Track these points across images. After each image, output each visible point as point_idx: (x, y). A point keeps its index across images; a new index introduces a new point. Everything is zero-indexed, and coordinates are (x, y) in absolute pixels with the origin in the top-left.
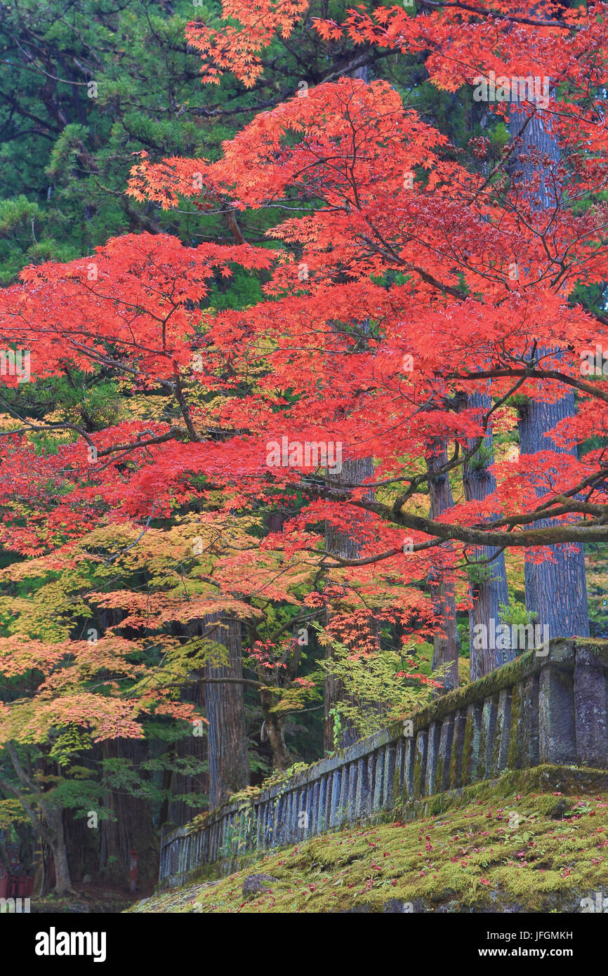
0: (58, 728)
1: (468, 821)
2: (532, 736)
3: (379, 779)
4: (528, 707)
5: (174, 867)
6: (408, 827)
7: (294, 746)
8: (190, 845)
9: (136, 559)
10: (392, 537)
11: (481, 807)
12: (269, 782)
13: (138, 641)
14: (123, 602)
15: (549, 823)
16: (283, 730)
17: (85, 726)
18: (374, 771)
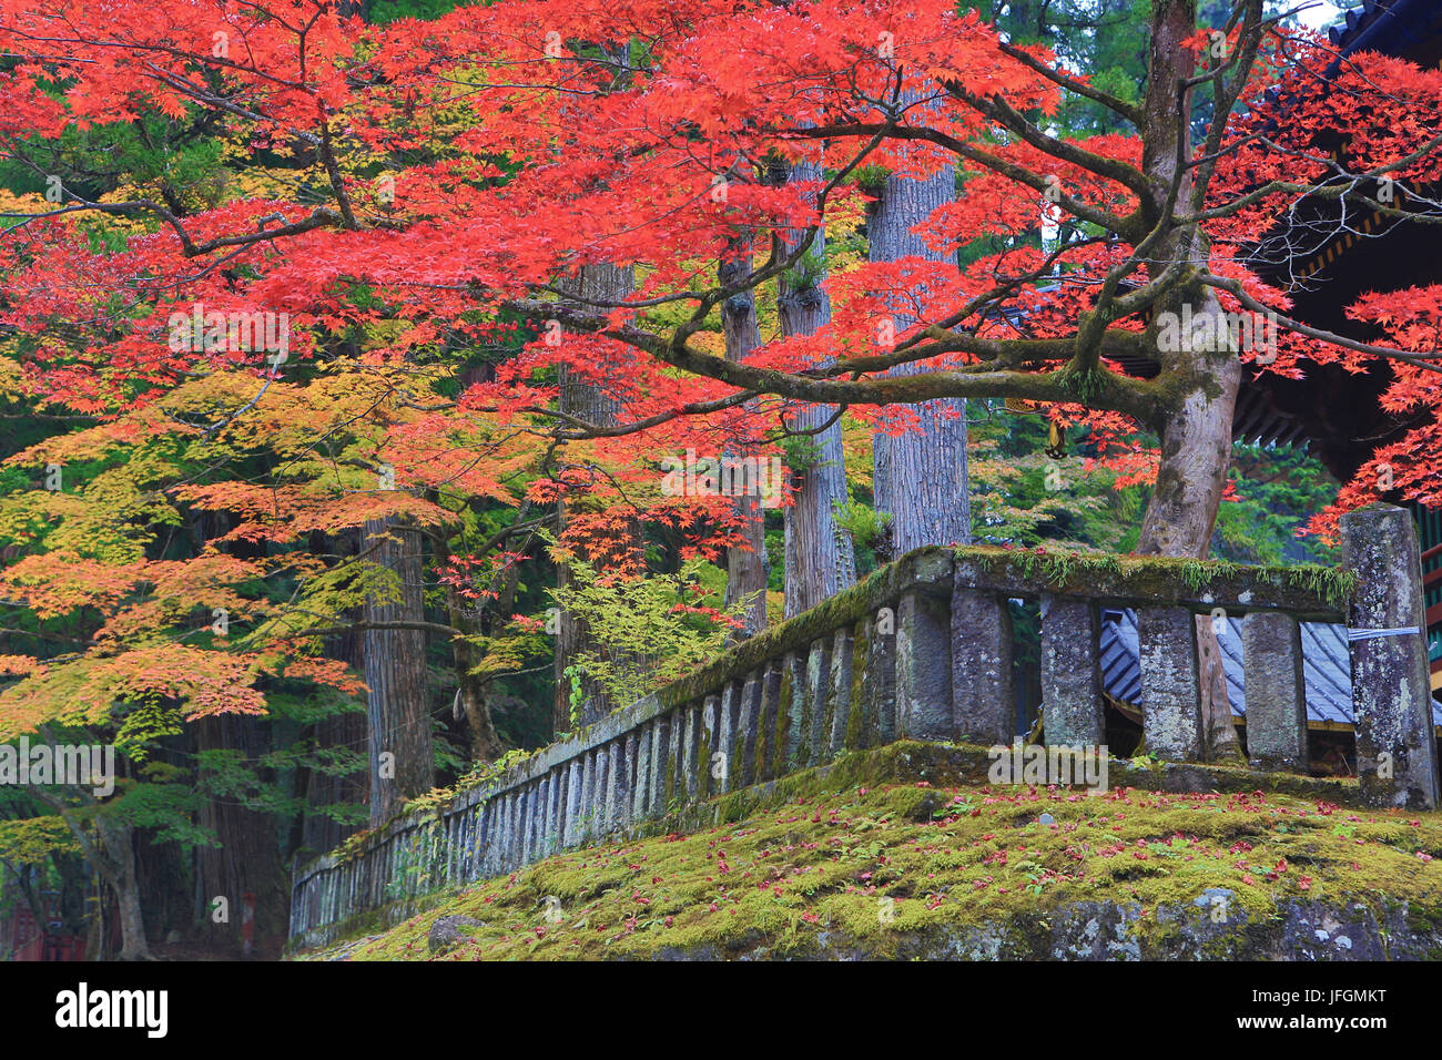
0: (127, 700)
1: (784, 828)
2: (885, 698)
3: (644, 771)
4: (879, 653)
5: (314, 914)
6: (688, 839)
7: (505, 729)
8: (339, 882)
9: (253, 432)
10: (669, 390)
11: (804, 808)
12: (468, 780)
13: (257, 563)
14: (232, 501)
15: (911, 828)
16: (488, 703)
17: (171, 695)
18: (635, 760)
